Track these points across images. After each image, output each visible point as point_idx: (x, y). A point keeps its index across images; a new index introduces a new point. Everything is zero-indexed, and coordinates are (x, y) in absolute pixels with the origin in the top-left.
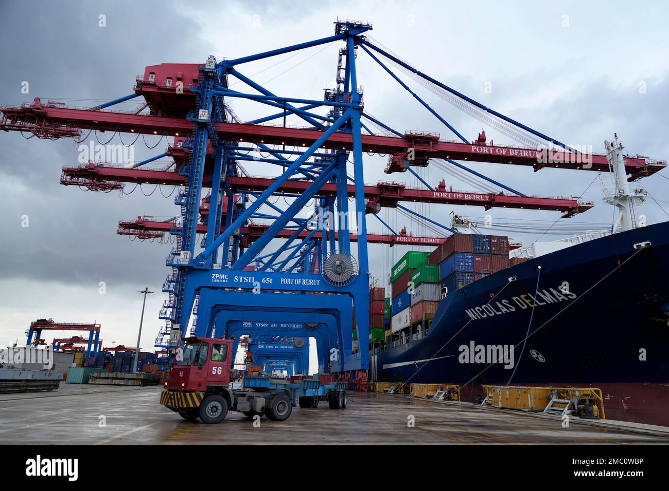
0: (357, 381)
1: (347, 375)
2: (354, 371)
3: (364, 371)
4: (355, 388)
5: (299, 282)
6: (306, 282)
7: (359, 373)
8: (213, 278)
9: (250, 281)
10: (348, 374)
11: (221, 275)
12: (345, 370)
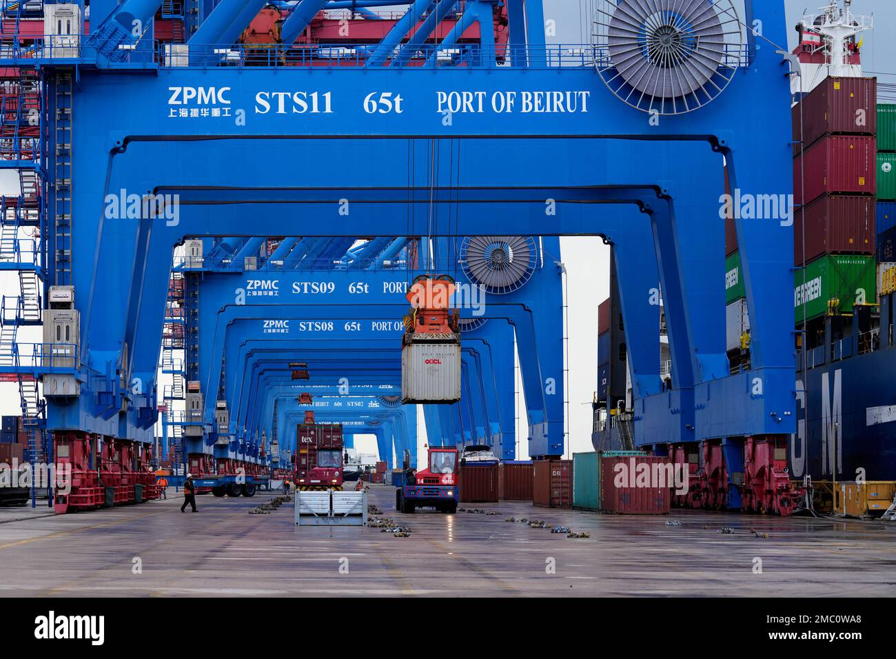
0: (749, 478)
1: (709, 457)
2: (737, 442)
3: (779, 440)
4: (745, 503)
5: (507, 102)
6: (537, 102)
7: (759, 447)
8: (172, 101)
9: (315, 110)
10: (714, 449)
11: (201, 89)
12: (701, 434)
